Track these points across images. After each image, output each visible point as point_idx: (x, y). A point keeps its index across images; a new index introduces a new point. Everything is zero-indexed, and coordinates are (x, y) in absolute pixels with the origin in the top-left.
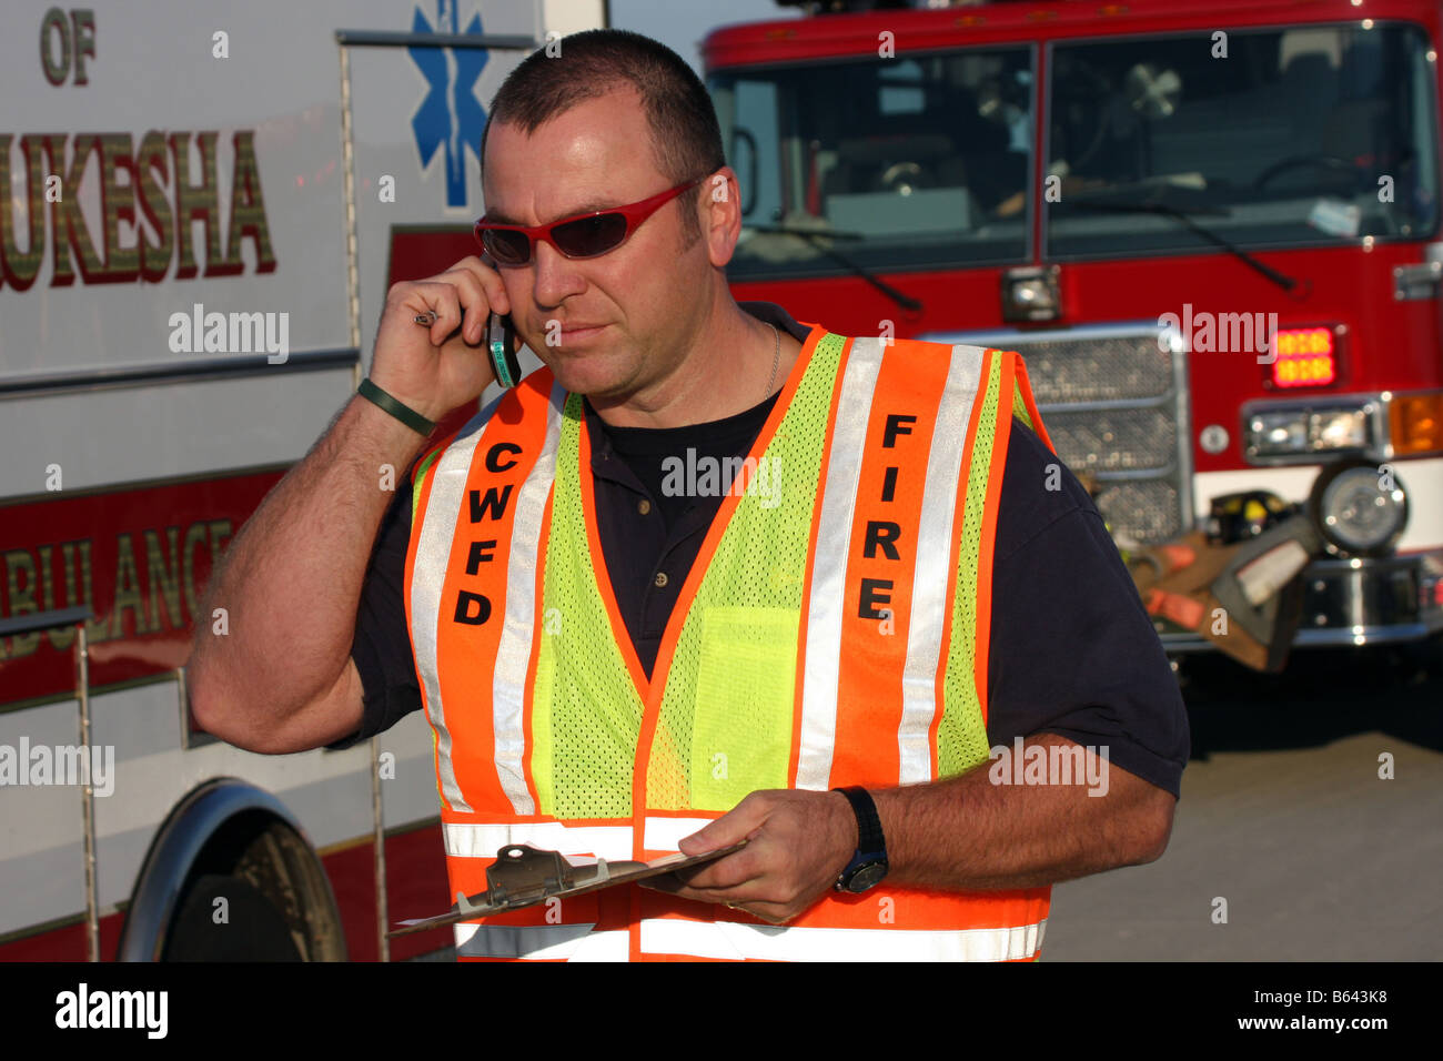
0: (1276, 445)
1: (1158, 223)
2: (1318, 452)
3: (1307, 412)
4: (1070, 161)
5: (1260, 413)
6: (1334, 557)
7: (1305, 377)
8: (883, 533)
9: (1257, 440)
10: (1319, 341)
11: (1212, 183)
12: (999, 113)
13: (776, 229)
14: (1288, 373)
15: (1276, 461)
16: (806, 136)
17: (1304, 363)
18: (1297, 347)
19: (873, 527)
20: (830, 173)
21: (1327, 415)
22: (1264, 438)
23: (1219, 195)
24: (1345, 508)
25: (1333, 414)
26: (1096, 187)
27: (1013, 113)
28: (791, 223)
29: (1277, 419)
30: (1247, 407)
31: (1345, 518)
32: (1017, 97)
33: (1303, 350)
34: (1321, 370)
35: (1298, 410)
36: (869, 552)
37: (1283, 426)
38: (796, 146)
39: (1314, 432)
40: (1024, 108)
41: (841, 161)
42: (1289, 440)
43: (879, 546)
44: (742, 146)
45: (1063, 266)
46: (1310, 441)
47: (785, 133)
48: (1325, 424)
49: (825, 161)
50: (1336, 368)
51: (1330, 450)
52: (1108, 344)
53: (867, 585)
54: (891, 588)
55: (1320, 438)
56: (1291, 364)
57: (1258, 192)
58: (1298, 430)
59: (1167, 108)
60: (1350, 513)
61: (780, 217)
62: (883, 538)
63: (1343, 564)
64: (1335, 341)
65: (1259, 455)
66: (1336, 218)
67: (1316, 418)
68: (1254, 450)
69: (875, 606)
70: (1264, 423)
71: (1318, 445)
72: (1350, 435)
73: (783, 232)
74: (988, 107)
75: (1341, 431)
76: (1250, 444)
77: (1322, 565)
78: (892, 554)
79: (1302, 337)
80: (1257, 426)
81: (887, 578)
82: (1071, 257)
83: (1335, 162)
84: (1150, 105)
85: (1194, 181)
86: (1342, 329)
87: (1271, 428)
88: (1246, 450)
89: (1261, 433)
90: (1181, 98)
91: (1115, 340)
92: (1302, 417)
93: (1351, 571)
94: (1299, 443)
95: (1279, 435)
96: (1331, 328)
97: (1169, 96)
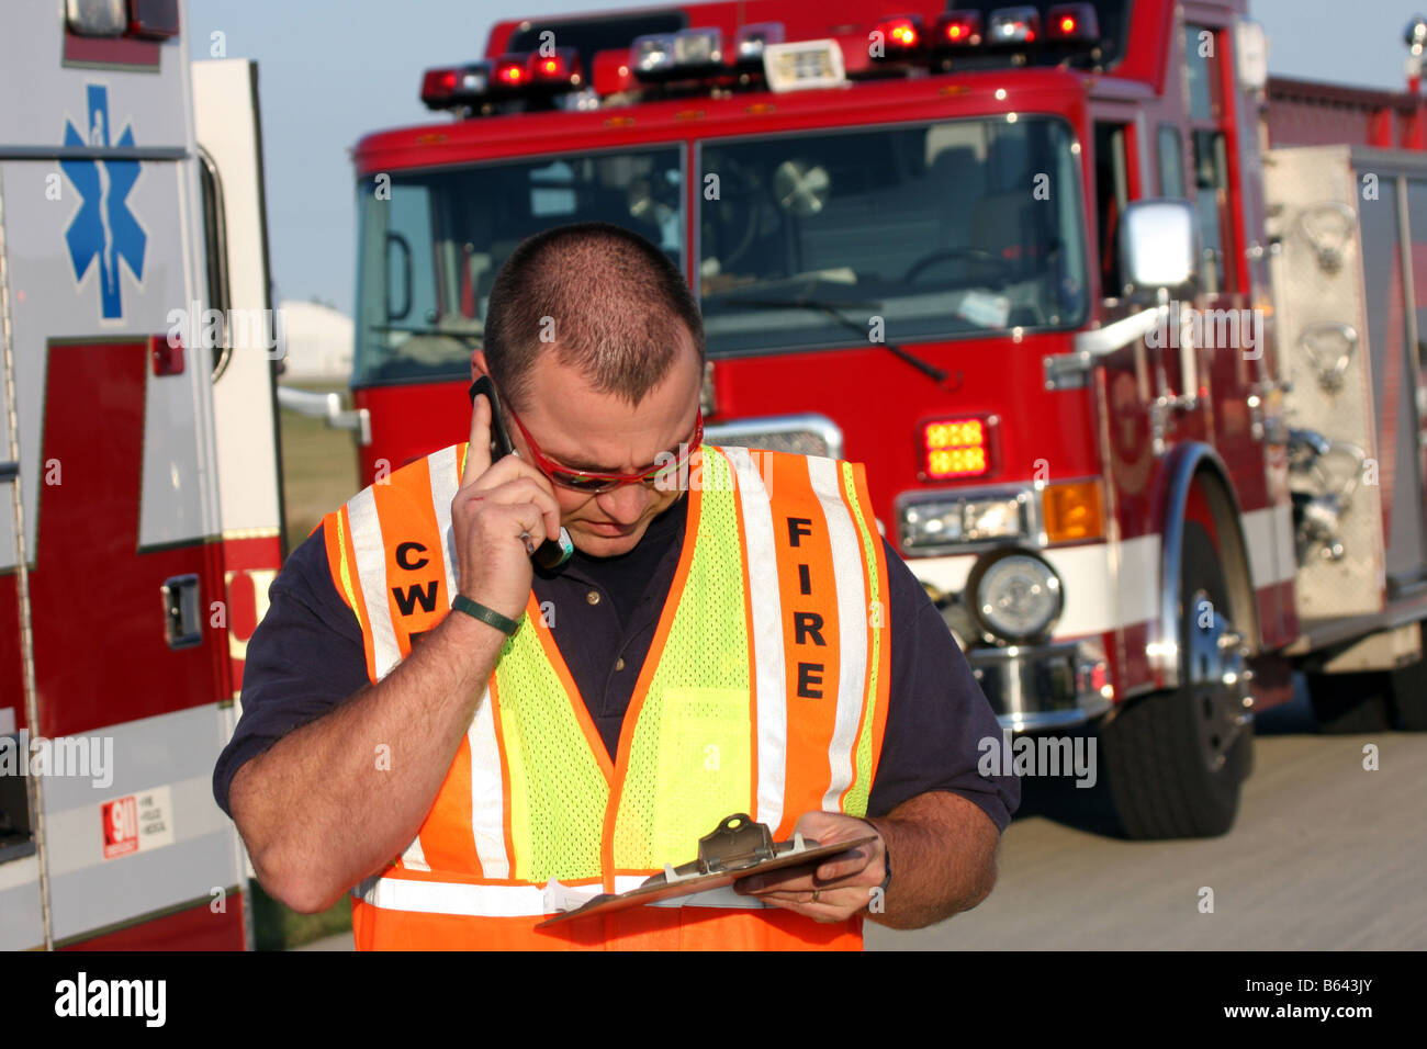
0: (931, 535)
1: (810, 319)
2: (972, 542)
3: (961, 503)
4: (721, 258)
5: (914, 504)
6: (992, 646)
7: (958, 468)
8: (808, 622)
9: (912, 530)
10: (971, 432)
11: (861, 278)
12: (650, 213)
13: (433, 332)
14: (940, 464)
15: (932, 551)
16: (460, 240)
17: (956, 454)
18: (950, 439)
19: (799, 618)
20: (484, 276)
21: (981, 505)
22: (920, 531)
23: (869, 290)
24: (1001, 597)
25: (988, 503)
26: (748, 284)
27: (663, 212)
28: (446, 326)
29: (932, 510)
30: (902, 499)
31: (1001, 606)
32: (667, 196)
33: (955, 441)
34: (974, 461)
35: (953, 500)
36: (800, 639)
37: (939, 517)
38: (449, 249)
39: (969, 521)
40: (675, 207)
41: (495, 264)
42: (944, 531)
43: (807, 634)
44: (396, 250)
45: (717, 363)
46: (965, 530)
47: (438, 236)
48: (978, 514)
49: (479, 263)
50: (988, 458)
51: (985, 540)
52: (763, 439)
53: (804, 668)
54: (822, 670)
55: (974, 527)
56: (944, 455)
57: (909, 286)
58: (953, 521)
59: (816, 205)
60: (1006, 601)
61: (436, 320)
62: (811, 627)
63: (1001, 652)
64: (986, 431)
65: (916, 545)
66: (986, 310)
67: (970, 508)
68: (909, 541)
69: (811, 686)
70: (918, 513)
71: (973, 534)
72: (1004, 524)
73: (438, 334)
74: (639, 207)
75: (996, 520)
76: (906, 535)
77: (980, 653)
78: (819, 641)
79: (954, 428)
80: (913, 517)
81: (818, 662)
82: (724, 354)
83: (983, 255)
84: (799, 202)
85: (844, 276)
86: (993, 420)
87: (927, 519)
88: (903, 540)
89: (916, 525)
90: (830, 194)
91: (770, 435)
92: (956, 507)
93: (1008, 659)
94: (954, 533)
95: (933, 526)
96: (982, 420)
97: (818, 193)
